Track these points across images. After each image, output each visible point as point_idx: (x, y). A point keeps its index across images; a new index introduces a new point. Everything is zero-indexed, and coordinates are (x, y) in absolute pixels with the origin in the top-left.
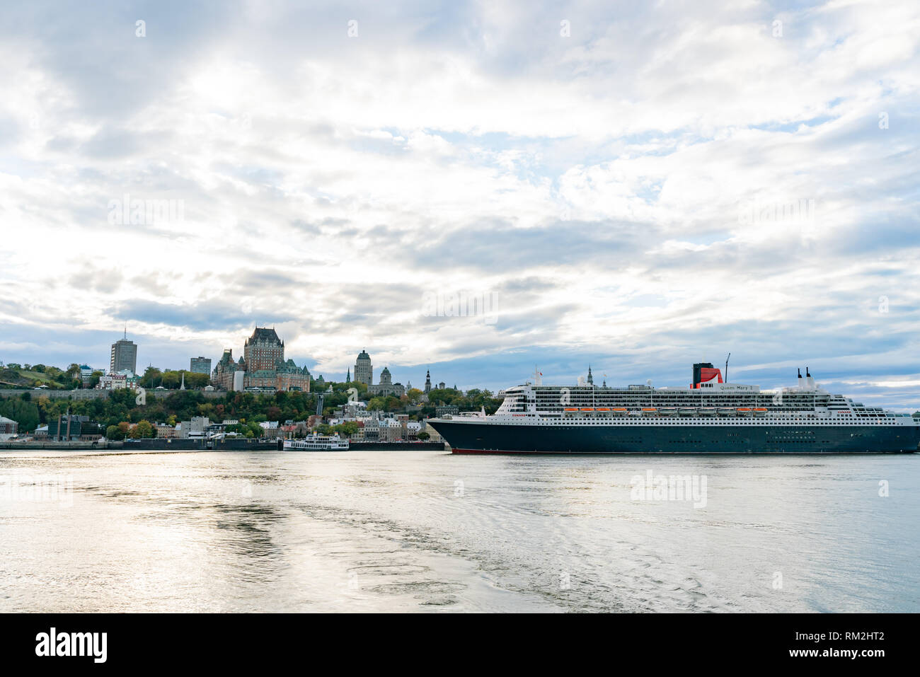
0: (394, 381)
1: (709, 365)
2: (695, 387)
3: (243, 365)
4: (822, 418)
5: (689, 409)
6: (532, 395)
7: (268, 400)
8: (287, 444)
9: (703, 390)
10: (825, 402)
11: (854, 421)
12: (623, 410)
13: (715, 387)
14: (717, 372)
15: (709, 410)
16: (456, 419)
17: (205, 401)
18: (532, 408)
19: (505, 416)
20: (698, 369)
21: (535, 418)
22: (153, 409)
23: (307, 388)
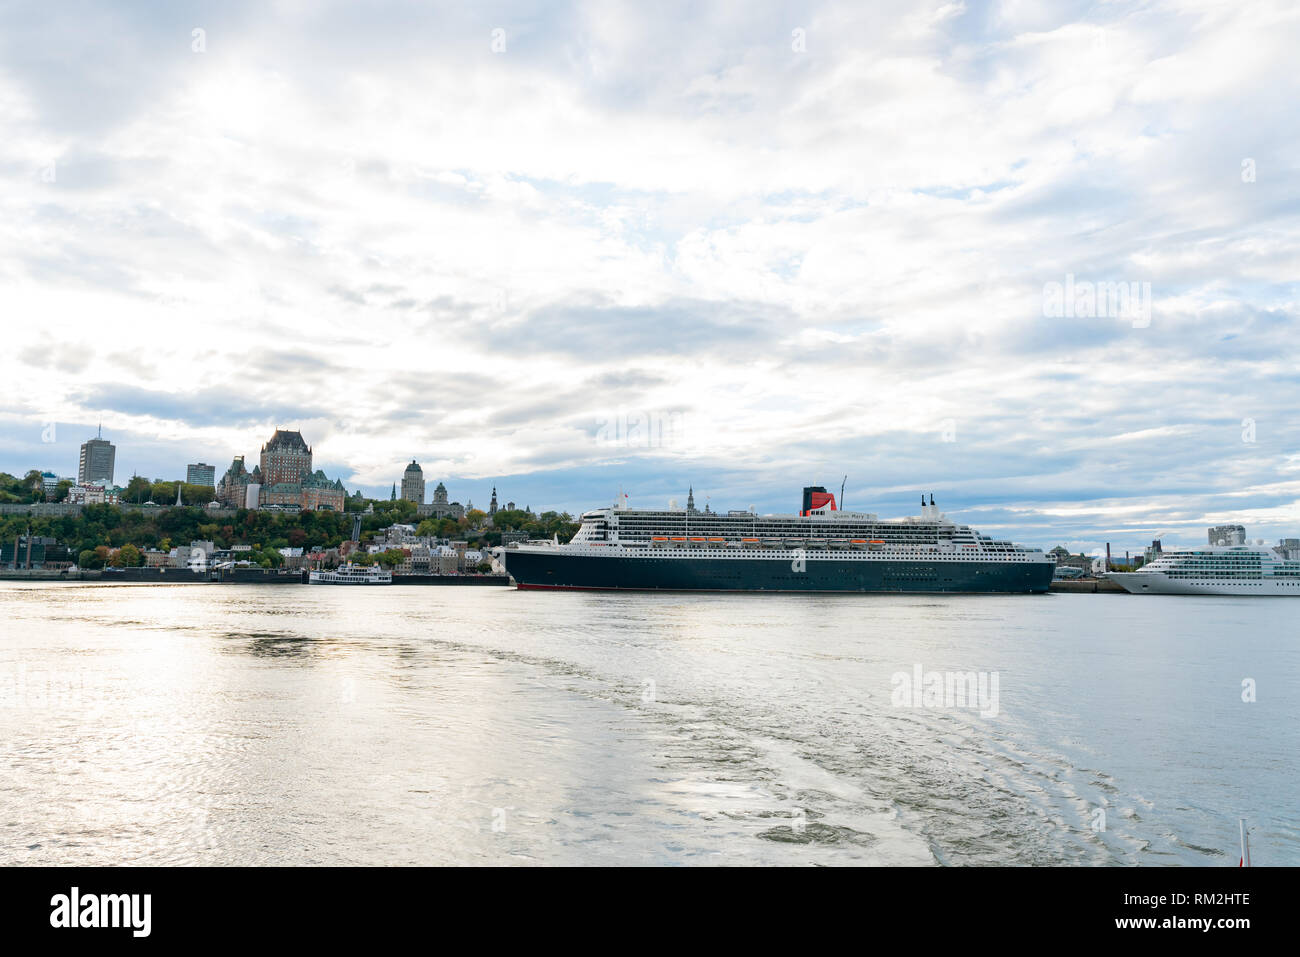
0: (450, 500)
1: (821, 490)
3: (259, 476)
4: (947, 552)
5: (796, 540)
6: (614, 521)
7: (290, 521)
8: (314, 576)
9: (813, 518)
10: (949, 534)
11: (981, 557)
12: (720, 540)
13: (827, 515)
14: (831, 498)
15: (819, 542)
16: (524, 548)
17: (209, 521)
18: (614, 537)
19: (581, 545)
20: (809, 493)
21: (617, 548)
22: (140, 530)
23: (340, 507)
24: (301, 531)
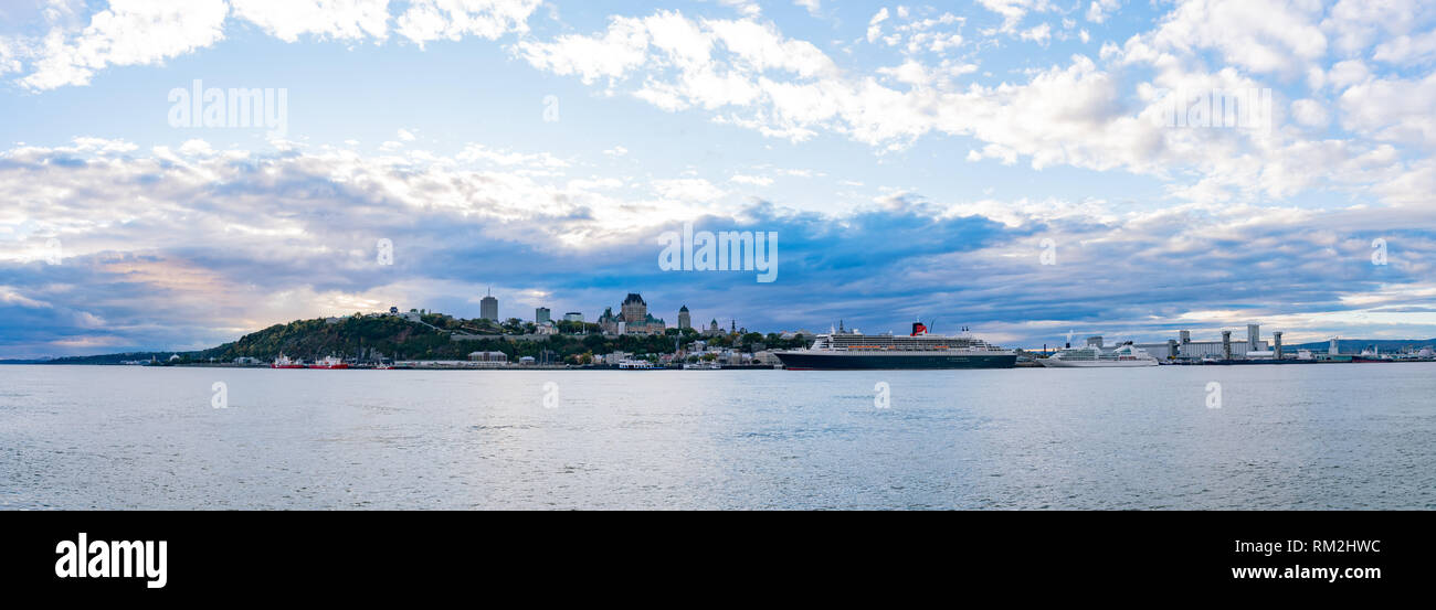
0: (719, 327)
1: (921, 324)
2: (914, 334)
3: (622, 317)
4: (973, 351)
5: (910, 347)
6: (831, 339)
7: (645, 340)
8: (685, 366)
9: (918, 337)
10: (974, 344)
11: (986, 352)
12: (878, 347)
13: (924, 335)
14: (924, 328)
15: (921, 347)
16: (789, 352)
17: (607, 341)
18: (831, 346)
19: (816, 349)
20: (915, 325)
21: (832, 351)
22: (576, 346)
23: (663, 333)
24: (651, 345)
